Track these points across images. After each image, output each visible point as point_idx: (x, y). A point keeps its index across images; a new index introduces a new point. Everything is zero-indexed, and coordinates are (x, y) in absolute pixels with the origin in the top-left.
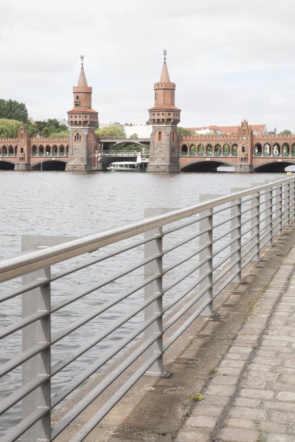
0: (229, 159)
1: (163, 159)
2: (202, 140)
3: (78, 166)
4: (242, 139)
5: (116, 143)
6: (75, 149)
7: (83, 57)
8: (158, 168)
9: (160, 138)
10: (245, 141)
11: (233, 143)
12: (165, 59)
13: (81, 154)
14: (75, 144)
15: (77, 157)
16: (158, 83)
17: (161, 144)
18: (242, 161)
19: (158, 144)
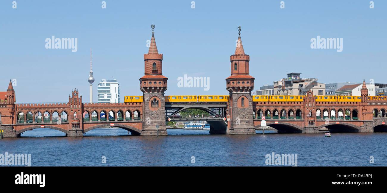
0: (295, 122)
1: (247, 123)
2: (269, 106)
3: (161, 131)
4: (308, 105)
5: (183, 108)
6: (152, 114)
7: (154, 27)
8: (249, 131)
9: (243, 103)
10: (311, 107)
11: (297, 108)
12: (239, 34)
13: (158, 119)
14: (151, 109)
15: (155, 122)
16: (233, 55)
17: (244, 109)
18: (310, 124)
19: (241, 109)
